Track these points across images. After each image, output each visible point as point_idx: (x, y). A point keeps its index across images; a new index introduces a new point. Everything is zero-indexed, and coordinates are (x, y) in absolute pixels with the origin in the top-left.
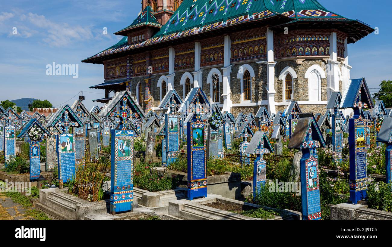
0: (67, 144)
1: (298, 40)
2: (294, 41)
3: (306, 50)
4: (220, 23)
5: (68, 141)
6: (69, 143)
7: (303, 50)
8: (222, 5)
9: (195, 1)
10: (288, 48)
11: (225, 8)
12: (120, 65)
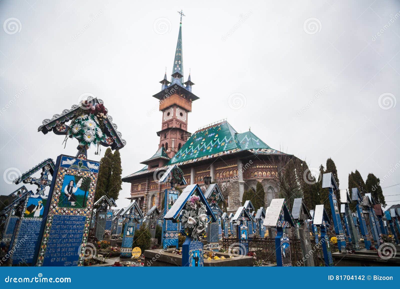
0: (37, 209)
1: (258, 167)
2: (255, 167)
3: (263, 174)
4: (207, 156)
5: (40, 204)
6: (40, 208)
7: (261, 173)
8: (209, 146)
9: (192, 144)
10: (252, 172)
11: (210, 148)
12: (142, 183)
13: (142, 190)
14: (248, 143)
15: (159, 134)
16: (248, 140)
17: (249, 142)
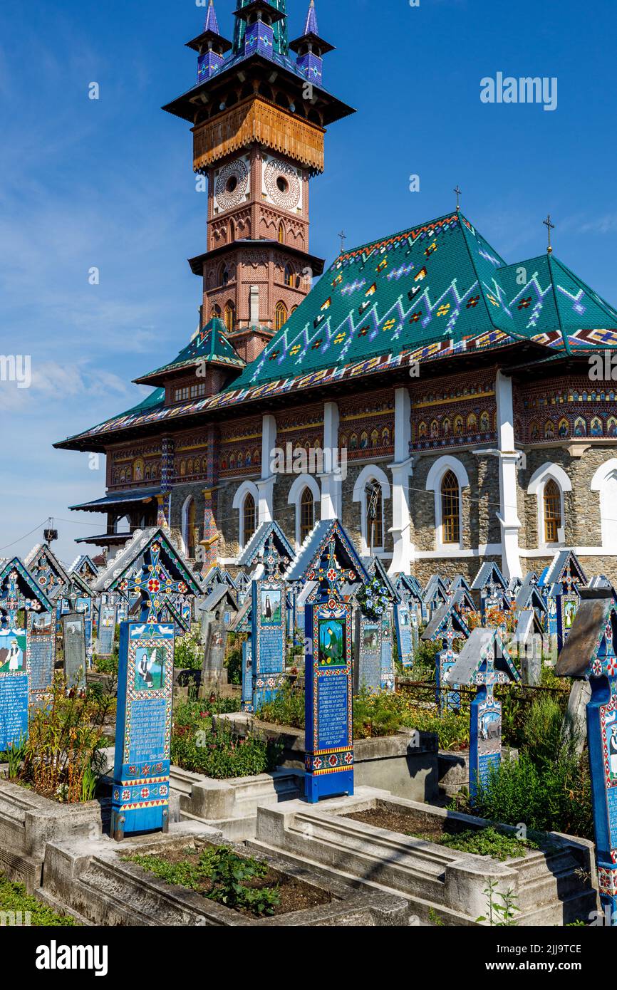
0: (12, 655)
1: (572, 400)
2: (561, 401)
3: (592, 423)
4: (384, 359)
5: (14, 646)
6: (16, 652)
7: (584, 422)
8: (389, 318)
9: (326, 306)
10: (548, 419)
11: (396, 325)
12: (145, 456)
13: (148, 480)
14: (539, 305)
15: (197, 265)
16: (542, 293)
17: (544, 299)
